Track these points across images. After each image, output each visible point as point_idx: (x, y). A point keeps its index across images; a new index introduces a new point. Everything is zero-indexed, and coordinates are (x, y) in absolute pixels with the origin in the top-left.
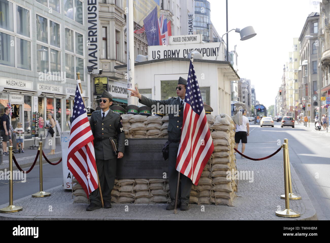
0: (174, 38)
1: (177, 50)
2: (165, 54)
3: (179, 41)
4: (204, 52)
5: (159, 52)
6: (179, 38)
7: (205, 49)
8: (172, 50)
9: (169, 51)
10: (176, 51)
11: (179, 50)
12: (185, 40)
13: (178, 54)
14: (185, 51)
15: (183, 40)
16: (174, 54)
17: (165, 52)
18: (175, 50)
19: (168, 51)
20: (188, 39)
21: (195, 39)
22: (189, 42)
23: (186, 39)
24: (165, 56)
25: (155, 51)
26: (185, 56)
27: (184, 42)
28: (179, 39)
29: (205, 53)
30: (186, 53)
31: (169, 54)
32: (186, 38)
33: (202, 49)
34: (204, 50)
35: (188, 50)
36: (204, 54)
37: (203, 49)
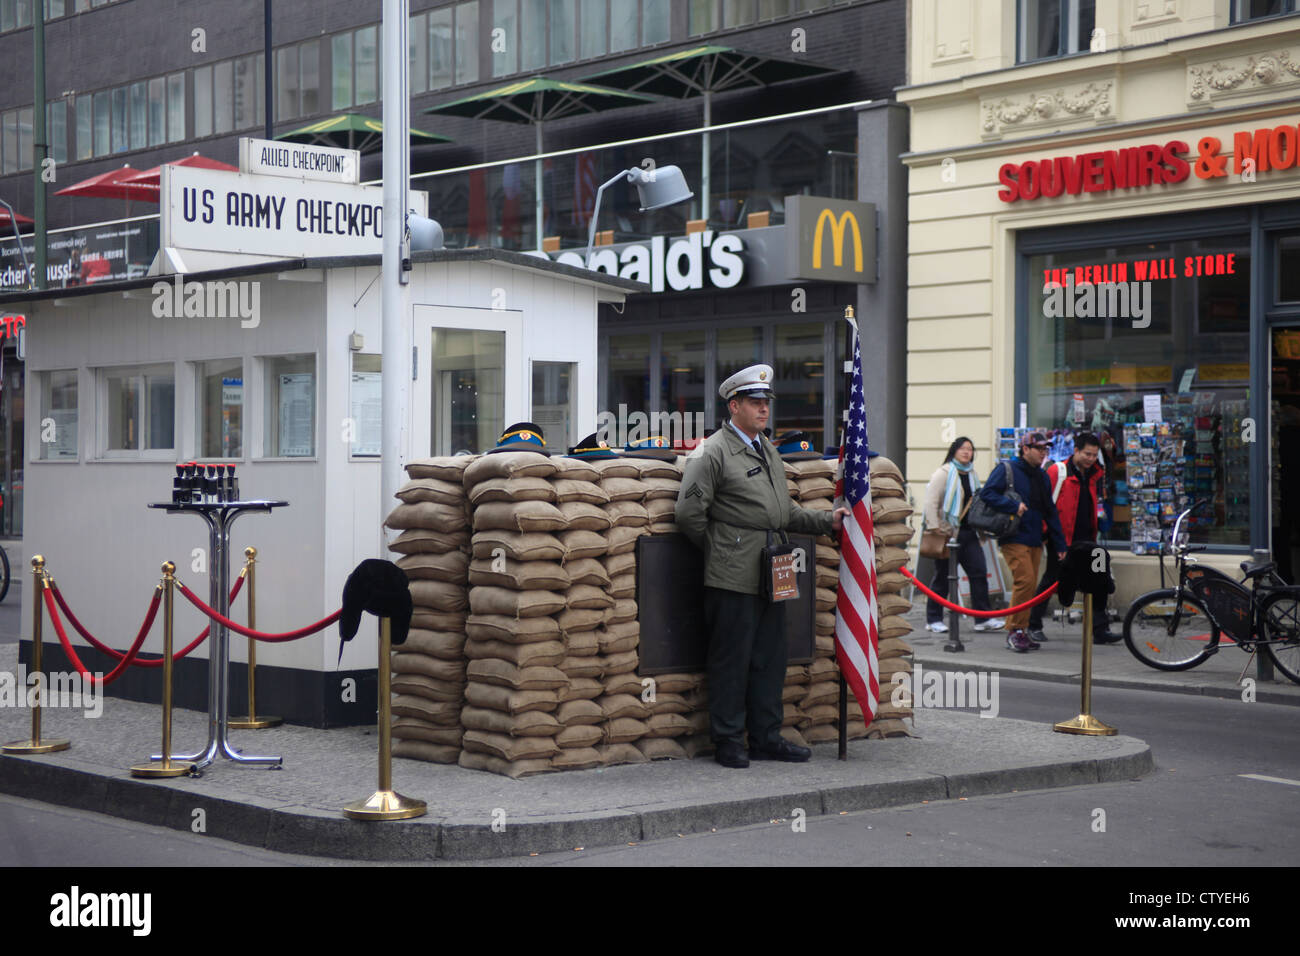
0: (265, 149)
1: (274, 198)
2: (233, 210)
3: (282, 163)
4: (367, 220)
5: (208, 195)
6: (282, 152)
7: (370, 207)
8: (258, 197)
9: (247, 199)
10: (271, 200)
11: (284, 199)
12: (303, 163)
13: (279, 214)
14: (302, 204)
15: (297, 160)
16: (264, 211)
17: (233, 198)
18: (268, 197)
19: (244, 195)
20: (314, 162)
21: (338, 164)
22: (316, 174)
23: (308, 160)
24: (233, 214)
25: (194, 191)
26: (302, 226)
27: (301, 172)
28: (282, 157)
29: (369, 224)
30: (306, 216)
31: (247, 211)
32: (308, 156)
33: (358, 206)
34: (367, 210)
35: (312, 202)
36: (366, 227)
37: (364, 207)
